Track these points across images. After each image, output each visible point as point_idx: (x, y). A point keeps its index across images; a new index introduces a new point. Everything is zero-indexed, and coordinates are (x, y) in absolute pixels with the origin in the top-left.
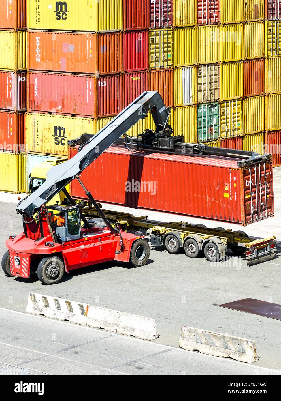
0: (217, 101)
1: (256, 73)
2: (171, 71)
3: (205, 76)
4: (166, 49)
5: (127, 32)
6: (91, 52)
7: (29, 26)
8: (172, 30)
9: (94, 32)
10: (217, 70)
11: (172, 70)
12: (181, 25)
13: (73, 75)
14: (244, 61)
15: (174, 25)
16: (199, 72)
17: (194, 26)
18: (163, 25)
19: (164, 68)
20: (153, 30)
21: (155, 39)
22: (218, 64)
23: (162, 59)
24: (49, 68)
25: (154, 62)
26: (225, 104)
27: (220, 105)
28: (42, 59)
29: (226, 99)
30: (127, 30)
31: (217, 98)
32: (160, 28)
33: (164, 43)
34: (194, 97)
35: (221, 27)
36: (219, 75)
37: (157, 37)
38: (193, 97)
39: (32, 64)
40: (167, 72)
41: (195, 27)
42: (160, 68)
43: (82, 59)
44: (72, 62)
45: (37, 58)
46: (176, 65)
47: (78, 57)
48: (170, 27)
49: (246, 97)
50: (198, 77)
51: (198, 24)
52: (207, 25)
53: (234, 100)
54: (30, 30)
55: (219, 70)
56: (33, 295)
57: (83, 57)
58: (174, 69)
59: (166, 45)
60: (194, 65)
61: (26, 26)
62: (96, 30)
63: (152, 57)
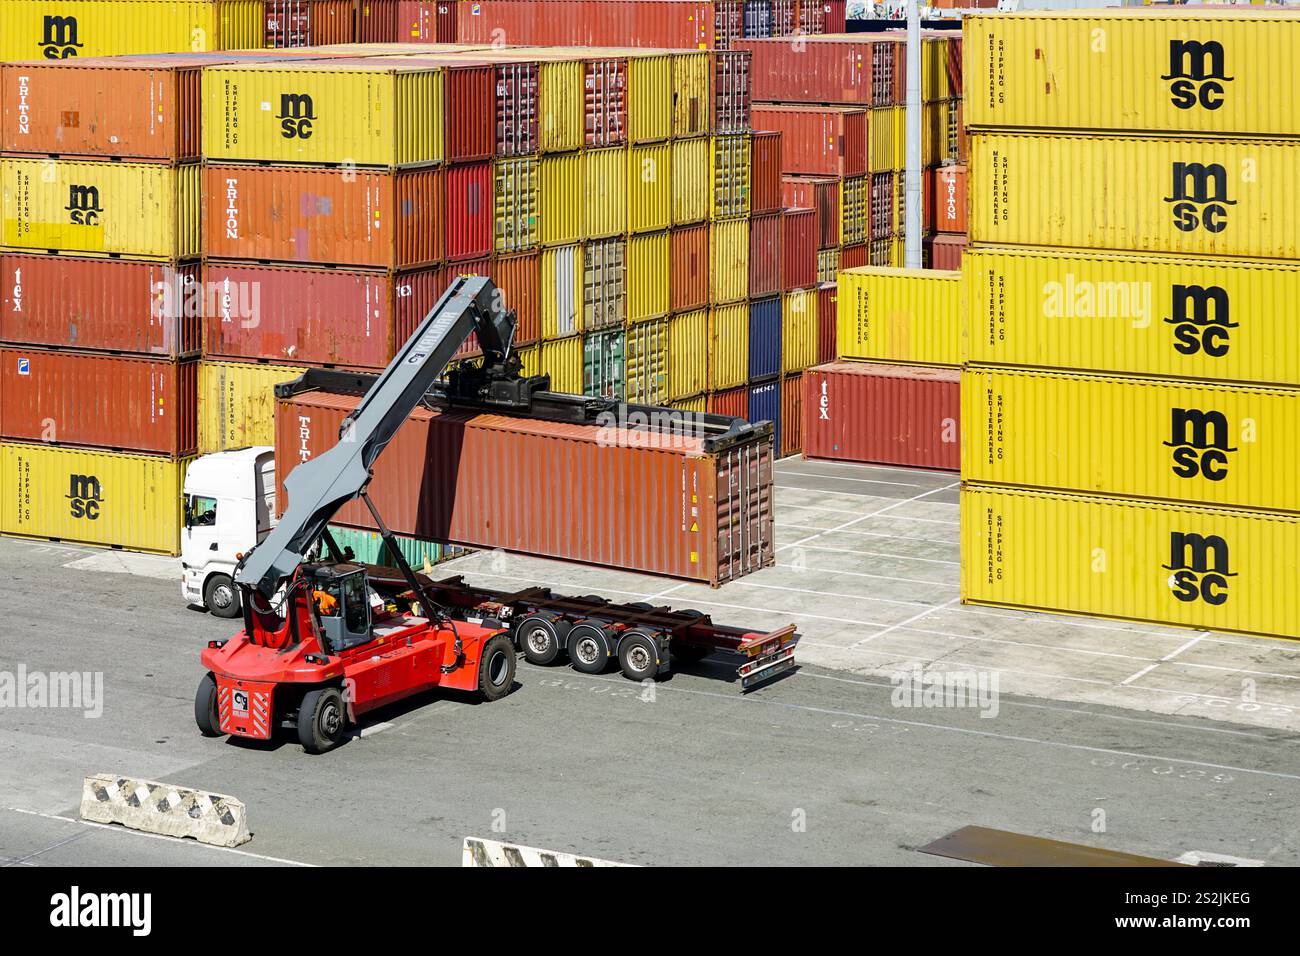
6: (377, 214)
7: (205, 154)
9: (386, 166)
13: (328, 270)
24: (263, 254)
28: (244, 232)
39: (216, 244)
43: (353, 232)
44: (326, 238)
45: (229, 231)
47: (344, 228)
54: (210, 162)
57: (355, 226)
61: (200, 153)
62: (391, 163)
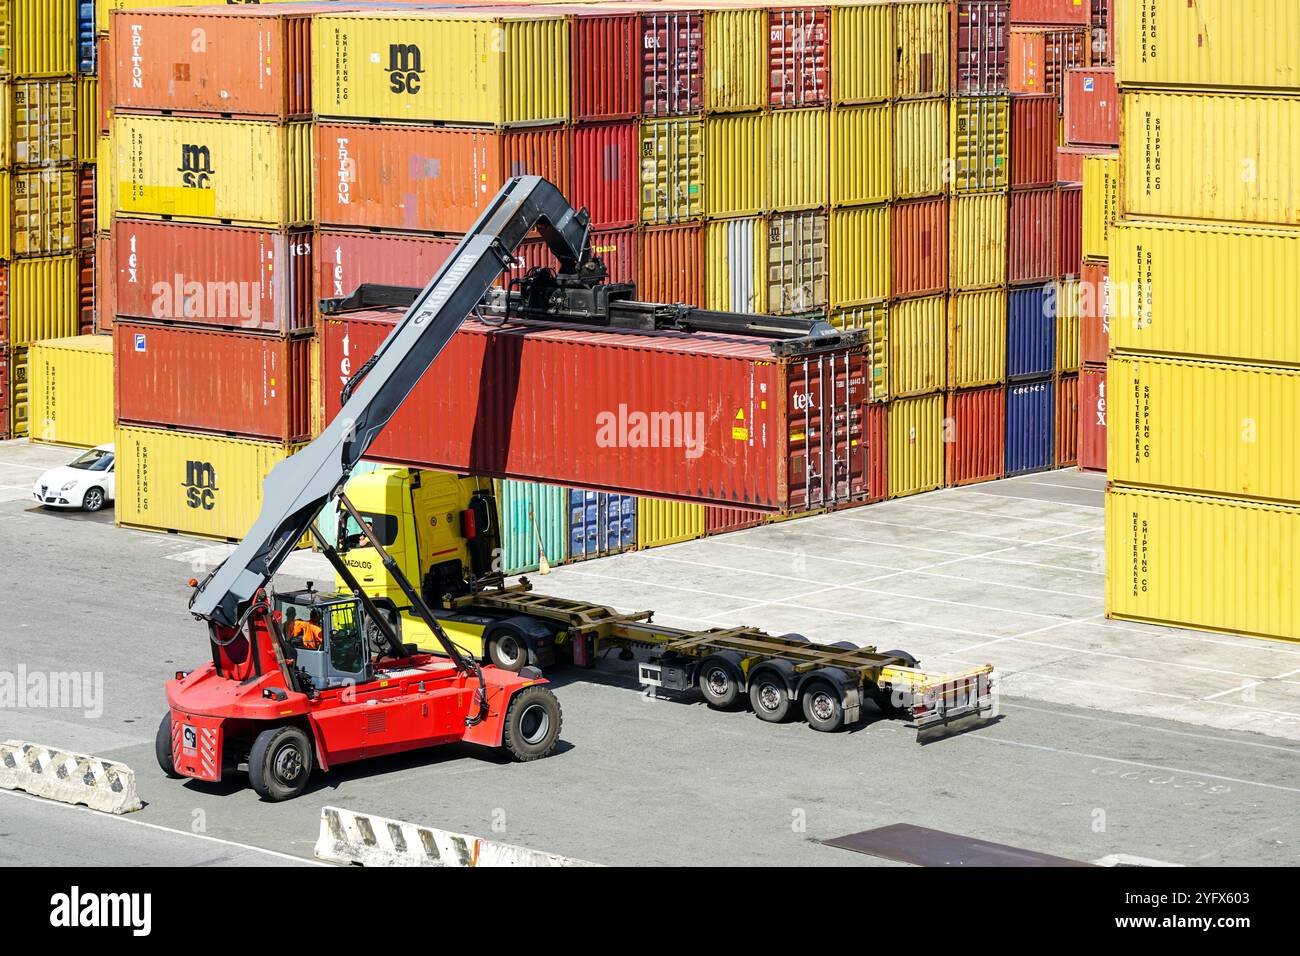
0: (820, 310)
1: (926, 237)
2: (698, 229)
3: (790, 244)
4: (685, 172)
5: (581, 125)
6: (484, 178)
7: (317, 110)
8: (702, 122)
9: (492, 124)
10: (820, 228)
11: (701, 226)
12: (726, 108)
13: (438, 239)
14: (892, 204)
15: (707, 107)
16: (773, 233)
17: (760, 110)
18: (676, 106)
19: (678, 222)
20: (652, 122)
21: (655, 146)
22: (824, 212)
23: (675, 198)
24: (374, 222)
25: (652, 205)
26: (843, 317)
27: (828, 319)
28: (355, 196)
29: (844, 303)
30: (581, 122)
31: (821, 302)
32: (669, 116)
33: (681, 157)
34: (760, 300)
35: (832, 113)
36: (827, 241)
37: (662, 139)
38: (758, 298)
39: (328, 210)
40: (688, 231)
41: (762, 114)
42: (669, 223)
43: (460, 197)
44: (435, 204)
45: (340, 195)
46: (711, 213)
47: (451, 193)
48: (696, 113)
49: (898, 299)
50: (770, 246)
51: (772, 107)
52: (795, 107)
53: (867, 308)
54: (322, 119)
55: (827, 227)
56: (334, 812)
57: (463, 191)
58: (706, 224)
59: (685, 161)
60: (760, 214)
61: (310, 110)
62: (497, 121)
63: (648, 192)
